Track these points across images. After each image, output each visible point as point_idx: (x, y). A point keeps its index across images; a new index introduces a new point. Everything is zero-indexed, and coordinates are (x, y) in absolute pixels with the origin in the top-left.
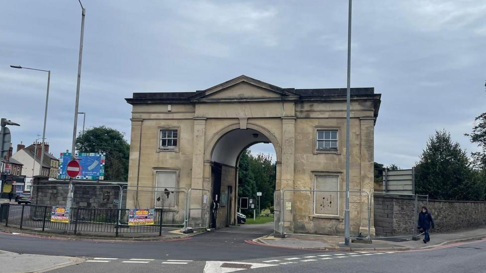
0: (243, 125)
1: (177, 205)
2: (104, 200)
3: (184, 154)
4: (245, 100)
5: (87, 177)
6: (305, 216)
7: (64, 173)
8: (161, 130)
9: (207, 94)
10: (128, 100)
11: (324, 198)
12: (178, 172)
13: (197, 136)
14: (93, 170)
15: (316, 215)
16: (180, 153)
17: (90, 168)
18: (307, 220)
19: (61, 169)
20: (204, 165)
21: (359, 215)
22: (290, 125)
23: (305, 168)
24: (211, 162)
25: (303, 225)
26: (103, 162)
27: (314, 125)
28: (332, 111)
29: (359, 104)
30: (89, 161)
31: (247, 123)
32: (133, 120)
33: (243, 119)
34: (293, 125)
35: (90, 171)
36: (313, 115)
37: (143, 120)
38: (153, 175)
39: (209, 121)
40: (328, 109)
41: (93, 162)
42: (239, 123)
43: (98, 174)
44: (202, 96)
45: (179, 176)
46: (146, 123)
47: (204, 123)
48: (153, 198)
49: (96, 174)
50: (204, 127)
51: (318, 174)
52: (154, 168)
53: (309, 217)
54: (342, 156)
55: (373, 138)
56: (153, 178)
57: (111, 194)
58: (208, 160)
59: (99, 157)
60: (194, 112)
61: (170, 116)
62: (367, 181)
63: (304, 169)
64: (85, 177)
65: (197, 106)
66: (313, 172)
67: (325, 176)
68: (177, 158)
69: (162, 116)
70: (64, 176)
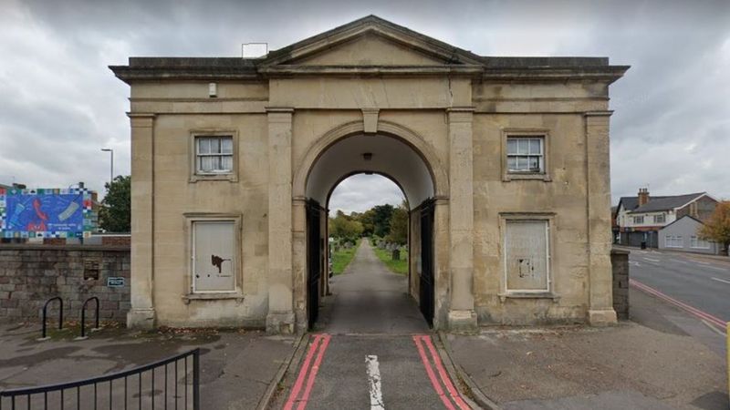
0: (371, 125)
1: (240, 285)
2: (86, 279)
3: (248, 184)
4: (376, 70)
5: (57, 233)
6: (490, 296)
7: (10, 227)
8: (196, 137)
9: (294, 56)
10: (117, 70)
11: (521, 261)
12: (237, 220)
13: (275, 147)
14: (68, 221)
15: (509, 292)
16: (241, 182)
17: (61, 217)
18: (494, 303)
19: (4, 221)
20: (293, 206)
21: (586, 289)
22: (465, 124)
23: (487, 207)
24: (306, 201)
25: (486, 312)
26: (87, 204)
27: (502, 127)
28: (536, 100)
29: (583, 88)
30: (59, 203)
31: (379, 121)
32: (132, 115)
33: (371, 111)
34: (470, 125)
35: (63, 222)
36: (501, 107)
37: (155, 116)
38: (185, 228)
39: (299, 117)
40: (529, 96)
41: (69, 204)
42: (363, 121)
43: (79, 228)
44: (284, 60)
45: (241, 229)
46: (163, 122)
47: (290, 120)
48: (189, 274)
49: (76, 227)
50: (289, 127)
51: (512, 218)
52: (188, 215)
53: (499, 297)
54: (553, 184)
55: (608, 150)
56: (186, 236)
57: (101, 267)
58: (301, 196)
59: (79, 196)
60: (267, 99)
61: (215, 107)
62: (599, 228)
63: (486, 210)
64: (53, 233)
65: (272, 84)
66: (502, 214)
67: (524, 221)
68: (234, 193)
69: (197, 107)
70: (12, 233)
